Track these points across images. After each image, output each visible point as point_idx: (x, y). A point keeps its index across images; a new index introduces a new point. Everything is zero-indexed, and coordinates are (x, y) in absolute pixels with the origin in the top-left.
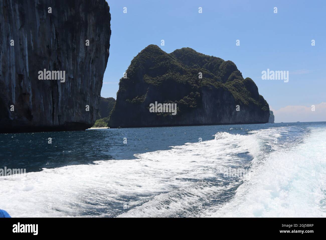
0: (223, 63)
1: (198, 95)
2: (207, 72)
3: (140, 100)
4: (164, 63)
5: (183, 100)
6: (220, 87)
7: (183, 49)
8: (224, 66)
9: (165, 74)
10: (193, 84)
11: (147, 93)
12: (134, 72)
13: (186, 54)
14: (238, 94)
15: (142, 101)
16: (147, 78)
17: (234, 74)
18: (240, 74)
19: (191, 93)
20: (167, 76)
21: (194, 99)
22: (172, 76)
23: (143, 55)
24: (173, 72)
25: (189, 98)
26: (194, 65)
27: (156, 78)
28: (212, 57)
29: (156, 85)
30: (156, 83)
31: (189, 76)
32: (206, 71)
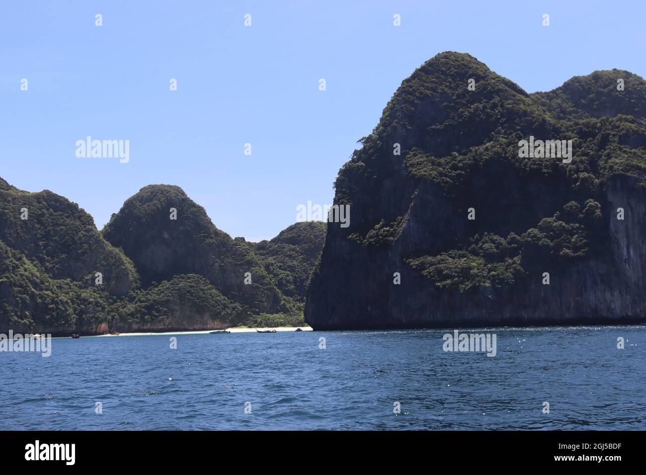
1: (592, 210)
3: (386, 236)
4: (481, 106)
5: (536, 231)
9: (481, 143)
10: (577, 171)
11: (409, 211)
12: (378, 142)
13: (606, 90)
15: (391, 238)
16: (415, 160)
19: (570, 204)
20: (487, 149)
21: (577, 225)
22: (503, 149)
23: (411, 87)
24: (511, 134)
25: (560, 222)
27: (448, 158)
29: (443, 180)
30: (446, 176)
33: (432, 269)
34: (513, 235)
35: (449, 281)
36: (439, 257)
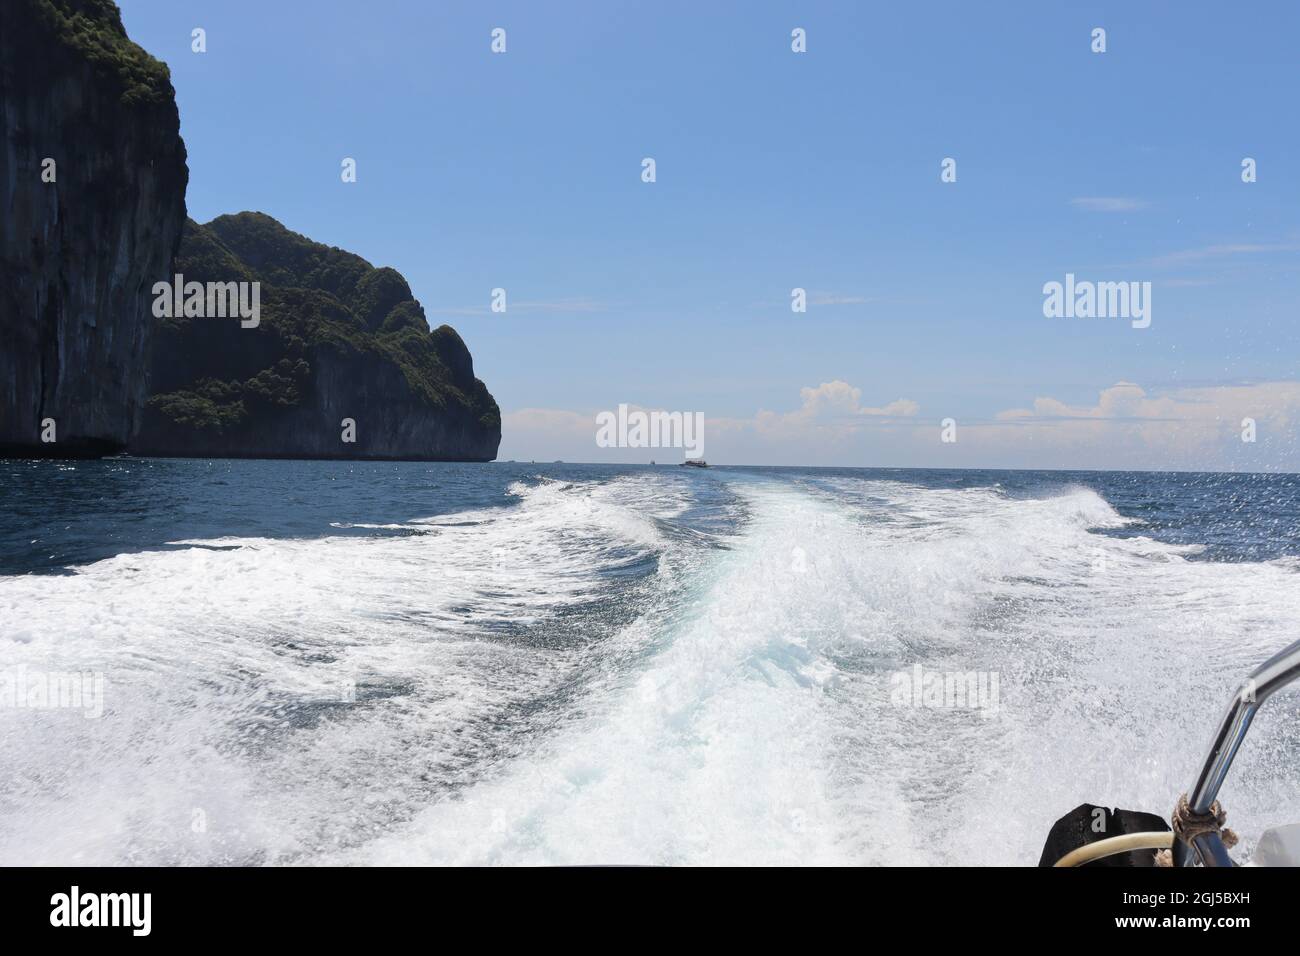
0: (368, 273)
1: (303, 367)
2: (332, 301)
5: (256, 381)
6: (370, 349)
7: (245, 217)
8: (373, 284)
10: (288, 333)
13: (254, 234)
14: (416, 372)
17: (402, 309)
18: (418, 311)
19: (282, 361)
21: (291, 379)
25: (276, 375)
26: (279, 272)
28: (336, 250)
31: (276, 309)
32: (330, 297)
33: (169, 406)
34: (235, 382)
35: (185, 418)
36: (171, 397)
